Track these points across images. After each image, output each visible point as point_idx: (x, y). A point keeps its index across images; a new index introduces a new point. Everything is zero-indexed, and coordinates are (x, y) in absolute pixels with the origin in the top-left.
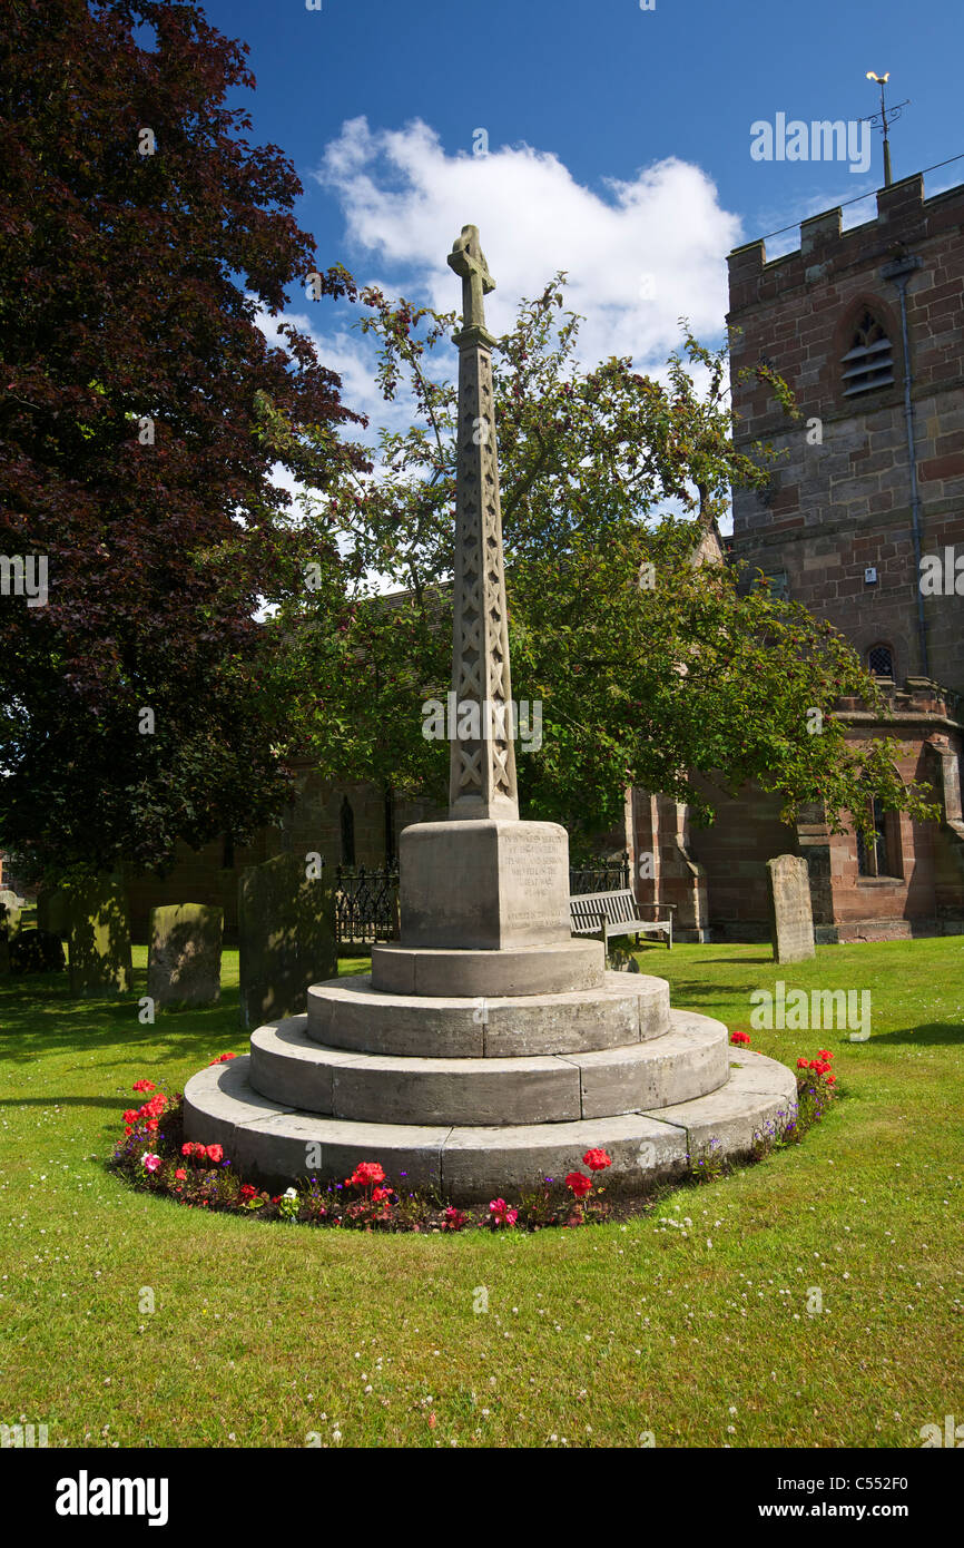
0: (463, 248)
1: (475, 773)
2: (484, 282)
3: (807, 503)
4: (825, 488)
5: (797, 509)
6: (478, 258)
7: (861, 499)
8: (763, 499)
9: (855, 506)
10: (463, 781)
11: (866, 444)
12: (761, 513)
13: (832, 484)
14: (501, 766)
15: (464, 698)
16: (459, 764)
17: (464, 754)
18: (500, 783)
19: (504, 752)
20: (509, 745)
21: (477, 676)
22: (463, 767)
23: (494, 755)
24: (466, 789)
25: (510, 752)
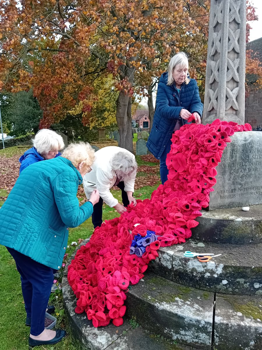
1: (215, 102)
10: (209, 108)
14: (232, 98)
15: (214, 56)
16: (208, 98)
17: (211, 91)
18: (232, 107)
19: (237, 89)
20: (240, 84)
21: (220, 41)
22: (210, 100)
23: (227, 91)
24: (212, 112)
25: (241, 88)
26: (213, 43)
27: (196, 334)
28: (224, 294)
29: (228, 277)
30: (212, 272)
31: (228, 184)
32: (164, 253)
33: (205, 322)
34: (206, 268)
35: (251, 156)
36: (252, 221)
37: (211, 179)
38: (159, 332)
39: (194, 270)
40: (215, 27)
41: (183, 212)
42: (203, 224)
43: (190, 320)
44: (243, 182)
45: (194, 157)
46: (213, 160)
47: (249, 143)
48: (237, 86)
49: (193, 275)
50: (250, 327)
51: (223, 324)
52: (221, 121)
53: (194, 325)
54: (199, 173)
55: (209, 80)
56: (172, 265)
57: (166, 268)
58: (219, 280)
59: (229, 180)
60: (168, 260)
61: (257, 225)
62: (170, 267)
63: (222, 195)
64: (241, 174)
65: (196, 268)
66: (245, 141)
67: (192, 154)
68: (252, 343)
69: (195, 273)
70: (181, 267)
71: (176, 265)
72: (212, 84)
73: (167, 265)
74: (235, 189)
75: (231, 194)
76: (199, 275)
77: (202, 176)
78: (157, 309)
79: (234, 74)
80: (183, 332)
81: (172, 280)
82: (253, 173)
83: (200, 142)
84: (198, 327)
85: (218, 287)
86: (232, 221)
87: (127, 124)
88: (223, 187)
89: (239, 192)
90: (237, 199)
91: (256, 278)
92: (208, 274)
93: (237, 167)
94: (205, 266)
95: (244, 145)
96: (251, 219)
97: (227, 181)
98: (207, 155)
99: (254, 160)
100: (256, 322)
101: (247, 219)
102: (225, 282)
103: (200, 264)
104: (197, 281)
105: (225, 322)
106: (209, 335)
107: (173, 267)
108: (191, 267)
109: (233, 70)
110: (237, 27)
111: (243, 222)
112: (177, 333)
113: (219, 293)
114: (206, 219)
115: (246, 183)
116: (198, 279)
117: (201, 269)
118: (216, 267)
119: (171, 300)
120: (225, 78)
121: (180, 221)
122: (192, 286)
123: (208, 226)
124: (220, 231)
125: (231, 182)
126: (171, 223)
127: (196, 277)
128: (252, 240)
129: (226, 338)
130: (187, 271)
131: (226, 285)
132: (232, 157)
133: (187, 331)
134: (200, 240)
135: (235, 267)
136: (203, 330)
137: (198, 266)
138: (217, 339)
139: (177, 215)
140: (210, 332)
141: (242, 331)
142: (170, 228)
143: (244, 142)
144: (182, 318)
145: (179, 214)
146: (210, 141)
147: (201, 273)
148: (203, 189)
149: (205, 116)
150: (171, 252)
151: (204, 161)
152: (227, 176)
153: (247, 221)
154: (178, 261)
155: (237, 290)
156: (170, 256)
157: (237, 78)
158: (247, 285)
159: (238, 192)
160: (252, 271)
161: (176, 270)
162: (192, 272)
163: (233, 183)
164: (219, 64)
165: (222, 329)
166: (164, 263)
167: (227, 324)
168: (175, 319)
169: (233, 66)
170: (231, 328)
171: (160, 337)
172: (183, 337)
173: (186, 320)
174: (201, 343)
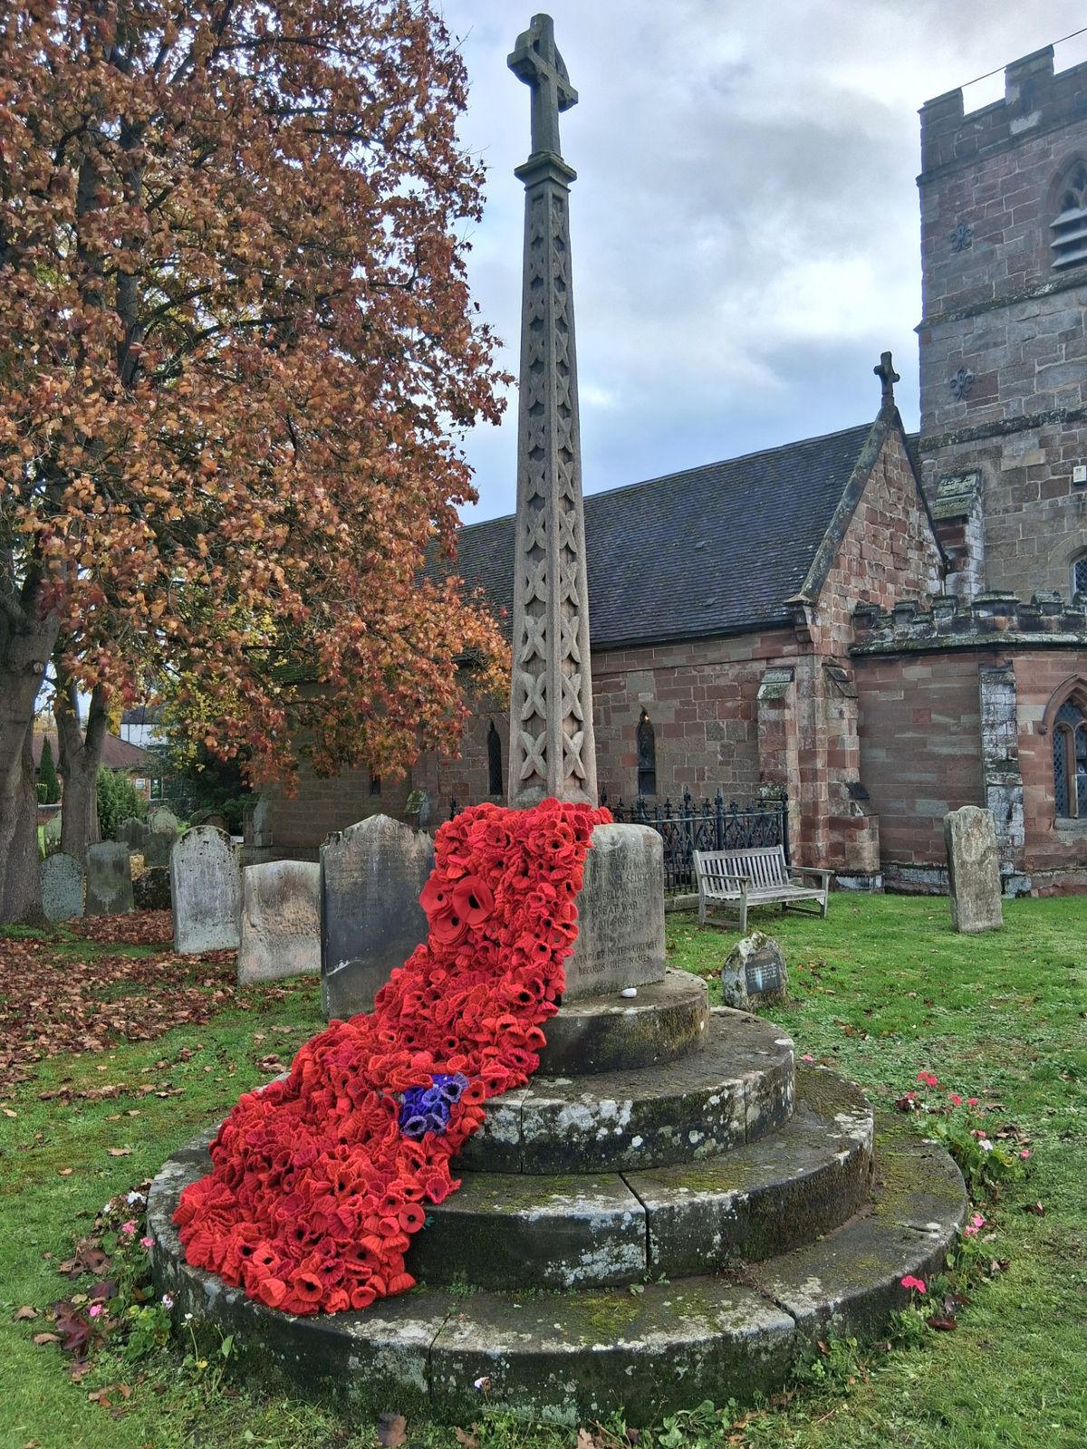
0: (529, 43)
1: (539, 760)
2: (561, 91)
3: (1009, 392)
4: (1029, 374)
5: (996, 399)
6: (552, 59)
7: (1069, 387)
8: (957, 389)
9: (1064, 395)
10: (524, 771)
11: (1078, 322)
12: (952, 406)
13: (1038, 369)
14: (573, 753)
15: (527, 663)
16: (520, 751)
17: (527, 738)
18: (574, 774)
19: (580, 734)
20: (585, 724)
21: (544, 635)
22: (525, 754)
23: (564, 739)
24: (530, 782)
25: (586, 733)
26: (526, 637)
27: (616, 1251)
28: (636, 1170)
29: (642, 1129)
30: (611, 1124)
31: (592, 938)
32: (499, 1107)
33: (633, 1215)
34: (597, 1118)
35: (624, 877)
36: (654, 1011)
37: (567, 926)
38: (533, 1279)
39: (573, 1128)
40: (528, 605)
41: (517, 1010)
42: (562, 1032)
43: (603, 1221)
44: (615, 935)
45: (520, 881)
46: (568, 886)
47: (620, 848)
48: (579, 730)
49: (571, 1142)
50: (710, 1203)
51: (663, 1209)
52: (560, 803)
53: (609, 1231)
54: (540, 917)
55: (519, 713)
56: (521, 1132)
57: (507, 1143)
58: (626, 1139)
59: (593, 930)
60: (510, 1123)
61: (664, 1021)
62: (515, 1140)
63: (582, 966)
64: (612, 916)
65: (577, 1122)
66: (613, 844)
67: (516, 874)
68: (717, 1238)
69: (576, 1135)
70: (544, 1131)
71: (530, 1130)
72: (526, 721)
73: (509, 1135)
74: (603, 951)
75: (597, 962)
76: (585, 1139)
77: (548, 923)
78: (527, 1221)
79: (575, 704)
80: (587, 1258)
81: (521, 1173)
82: (630, 912)
83: (534, 849)
84: (619, 1233)
85: (625, 1156)
86: (620, 1015)
87: (18, 794)
88: (584, 947)
89: (611, 958)
90: (606, 976)
91: (692, 1120)
92: (604, 1131)
93: (604, 901)
94: (597, 1113)
95: (612, 853)
96: (651, 1007)
97: (589, 934)
98: (555, 875)
99: (630, 885)
100: (718, 1193)
101: (643, 1008)
102: (637, 1141)
103: (587, 1112)
104: (581, 1154)
105: (667, 1205)
106: (640, 1245)
107: (522, 1137)
108: (566, 1124)
109: (572, 697)
110: (572, 611)
111: (639, 1016)
112: (576, 1263)
113: (627, 1171)
114: (567, 1020)
115: (621, 936)
116: (582, 1148)
117: (588, 1123)
118: (619, 1109)
119: (543, 1200)
120: (561, 712)
121: (512, 1034)
122: (571, 1173)
123: (572, 1036)
124: (598, 1044)
125: (595, 935)
126: (488, 1044)
127: (579, 1143)
128: (658, 1055)
129: (671, 1241)
130: (557, 1136)
131: (639, 1148)
132: (594, 879)
133: (597, 1249)
134: (557, 1074)
135: (654, 1102)
136: (629, 1235)
137: (583, 1117)
138: (655, 1250)
139: (502, 1020)
140: (642, 1236)
141: (698, 1214)
142: (487, 1056)
143: (610, 848)
144: (585, 1222)
145: (508, 1018)
146: (556, 845)
147: (588, 1132)
148: (554, 952)
149: (516, 790)
150: (517, 1103)
151: (549, 890)
152: (587, 923)
153: (645, 1013)
154: (537, 1117)
155: (660, 1155)
156: (515, 1111)
157: (580, 715)
158: (677, 1140)
159: (609, 958)
160: (684, 1104)
161: (532, 1143)
162: (569, 1136)
163: (600, 939)
164: (544, 682)
165: (663, 1221)
166: (500, 1135)
167: (672, 1208)
168: (570, 1231)
169: (571, 687)
170: (679, 1213)
171: (536, 1292)
172: (588, 1269)
173: (592, 1224)
174: (627, 1270)
